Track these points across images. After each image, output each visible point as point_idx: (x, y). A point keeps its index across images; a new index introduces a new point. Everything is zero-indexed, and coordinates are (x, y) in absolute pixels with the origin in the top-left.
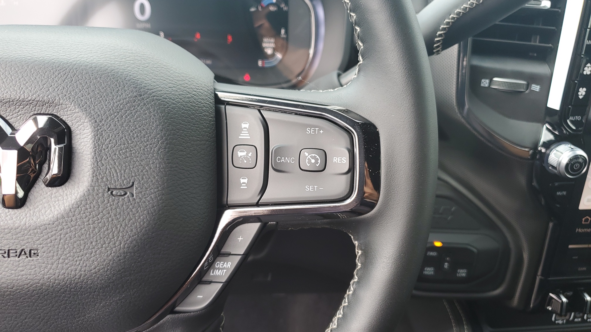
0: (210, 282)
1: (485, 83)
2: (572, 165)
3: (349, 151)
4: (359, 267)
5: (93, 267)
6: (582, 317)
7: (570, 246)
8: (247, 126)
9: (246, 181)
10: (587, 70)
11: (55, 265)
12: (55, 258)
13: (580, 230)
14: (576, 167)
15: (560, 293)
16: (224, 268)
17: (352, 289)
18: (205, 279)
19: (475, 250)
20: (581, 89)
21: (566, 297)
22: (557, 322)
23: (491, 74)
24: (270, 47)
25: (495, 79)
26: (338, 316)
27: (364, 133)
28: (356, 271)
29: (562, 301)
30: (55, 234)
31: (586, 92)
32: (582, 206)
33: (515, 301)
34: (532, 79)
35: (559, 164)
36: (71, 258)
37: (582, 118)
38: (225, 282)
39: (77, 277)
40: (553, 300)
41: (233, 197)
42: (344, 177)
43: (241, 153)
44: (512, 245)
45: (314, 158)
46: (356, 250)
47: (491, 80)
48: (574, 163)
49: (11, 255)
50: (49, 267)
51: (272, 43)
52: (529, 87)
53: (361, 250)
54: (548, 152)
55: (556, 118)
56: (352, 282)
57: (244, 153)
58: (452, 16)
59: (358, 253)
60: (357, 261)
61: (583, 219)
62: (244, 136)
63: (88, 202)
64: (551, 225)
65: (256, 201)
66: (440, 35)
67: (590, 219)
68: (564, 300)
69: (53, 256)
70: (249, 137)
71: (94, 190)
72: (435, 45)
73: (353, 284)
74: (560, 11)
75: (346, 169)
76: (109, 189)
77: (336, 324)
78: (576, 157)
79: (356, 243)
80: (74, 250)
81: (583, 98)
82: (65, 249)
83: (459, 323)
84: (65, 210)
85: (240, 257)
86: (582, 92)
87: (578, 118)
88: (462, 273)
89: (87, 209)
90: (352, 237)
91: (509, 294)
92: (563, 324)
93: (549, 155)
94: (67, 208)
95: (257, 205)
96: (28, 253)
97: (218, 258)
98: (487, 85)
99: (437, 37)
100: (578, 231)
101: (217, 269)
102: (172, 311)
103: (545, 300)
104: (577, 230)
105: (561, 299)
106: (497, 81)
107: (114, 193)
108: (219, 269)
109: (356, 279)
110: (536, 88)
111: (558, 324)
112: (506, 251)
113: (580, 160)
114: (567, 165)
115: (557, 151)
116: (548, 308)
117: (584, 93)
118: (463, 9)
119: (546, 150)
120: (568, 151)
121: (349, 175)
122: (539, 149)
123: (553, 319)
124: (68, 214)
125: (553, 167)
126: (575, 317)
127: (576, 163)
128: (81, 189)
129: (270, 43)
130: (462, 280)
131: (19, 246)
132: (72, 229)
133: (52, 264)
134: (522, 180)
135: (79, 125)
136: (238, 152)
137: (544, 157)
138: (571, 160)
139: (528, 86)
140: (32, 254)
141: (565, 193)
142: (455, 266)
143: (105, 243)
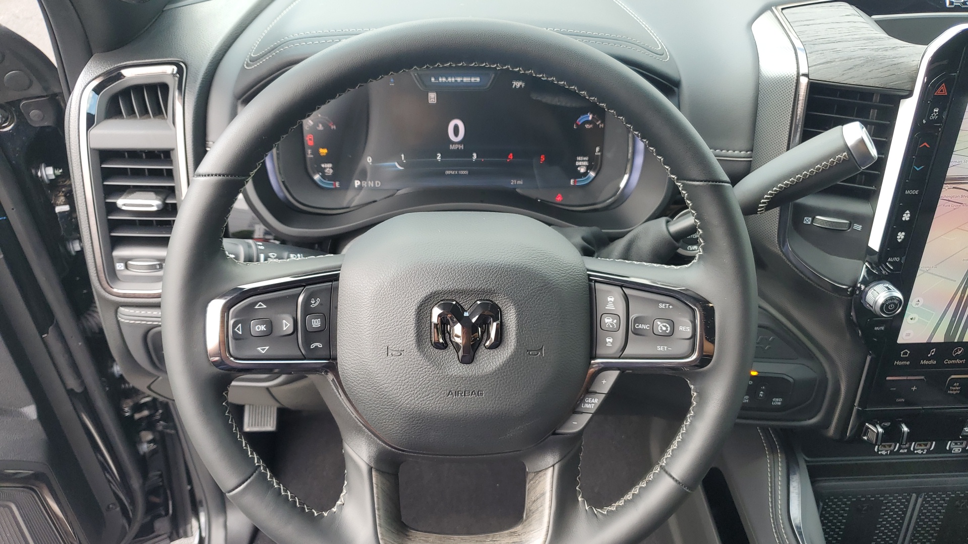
0: (582, 413)
1: (808, 220)
2: (887, 306)
3: (692, 322)
4: (694, 405)
5: (517, 403)
6: (909, 448)
7: (888, 378)
8: (612, 299)
9: (611, 340)
10: (906, 217)
11: (493, 401)
12: (494, 397)
13: (898, 363)
14: (890, 307)
15: (877, 423)
16: (593, 403)
17: (689, 420)
18: (578, 410)
19: (791, 380)
20: (899, 234)
21: (882, 428)
22: (880, 453)
23: (813, 212)
24: (584, 165)
25: (818, 217)
26: (677, 440)
27: (704, 310)
28: (691, 408)
29: (878, 431)
30: (494, 381)
31: (905, 236)
32: (900, 340)
33: (831, 431)
34: (854, 218)
35: (876, 303)
36: (503, 397)
37: (901, 259)
38: (594, 413)
39: (507, 410)
40: (869, 430)
41: (600, 351)
42: (688, 341)
43: (608, 321)
44: (829, 376)
45: (665, 326)
46: (692, 392)
47: (813, 218)
48: (889, 304)
49: (466, 394)
50: (490, 403)
51: (586, 161)
52: (852, 226)
53: (696, 392)
54: (867, 289)
55: (875, 258)
56: (688, 416)
57: (611, 320)
58: (774, 189)
59: (694, 394)
60: (692, 400)
61: (902, 353)
62: (610, 307)
63: (515, 359)
64: (869, 358)
65: (618, 356)
66: (764, 203)
67: (909, 352)
68: (880, 430)
69: (492, 395)
70: (614, 308)
71: (518, 351)
72: (759, 210)
73: (689, 418)
74: (883, 156)
75: (689, 335)
76: (527, 351)
77: (676, 445)
78: (892, 298)
79: (692, 387)
80: (506, 392)
81: (901, 242)
82: (500, 391)
83: (773, 451)
84: (500, 365)
85: (604, 395)
86: (901, 236)
87: (897, 259)
88: (777, 402)
89: (514, 364)
90: (688, 382)
91: (826, 422)
92: (887, 454)
93: (867, 293)
94: (501, 364)
95: (619, 358)
96: (476, 393)
97: (587, 395)
98: (809, 223)
99: (761, 204)
100: (896, 364)
101: (587, 403)
102: (554, 434)
103: (861, 430)
104: (895, 362)
105: (877, 430)
106: (820, 219)
107: (530, 353)
108: (588, 403)
109: (692, 413)
110: (858, 227)
111: (882, 455)
112: (824, 381)
113: (896, 302)
114: (883, 305)
115: (874, 290)
116: (864, 438)
117: (903, 237)
118: (785, 185)
119: (866, 287)
120: (886, 292)
121: (692, 340)
122: (859, 285)
123: (876, 450)
124: (502, 368)
125: (870, 305)
126: (900, 448)
127: (891, 303)
128: (510, 351)
129: (583, 161)
130: (777, 409)
131: (471, 389)
132: (504, 377)
133: (492, 401)
134: (841, 313)
135: (507, 307)
136: (606, 319)
137: (863, 294)
138: (886, 300)
139: (850, 225)
140: (479, 394)
141: (883, 328)
142: (770, 395)
143: (525, 387)
